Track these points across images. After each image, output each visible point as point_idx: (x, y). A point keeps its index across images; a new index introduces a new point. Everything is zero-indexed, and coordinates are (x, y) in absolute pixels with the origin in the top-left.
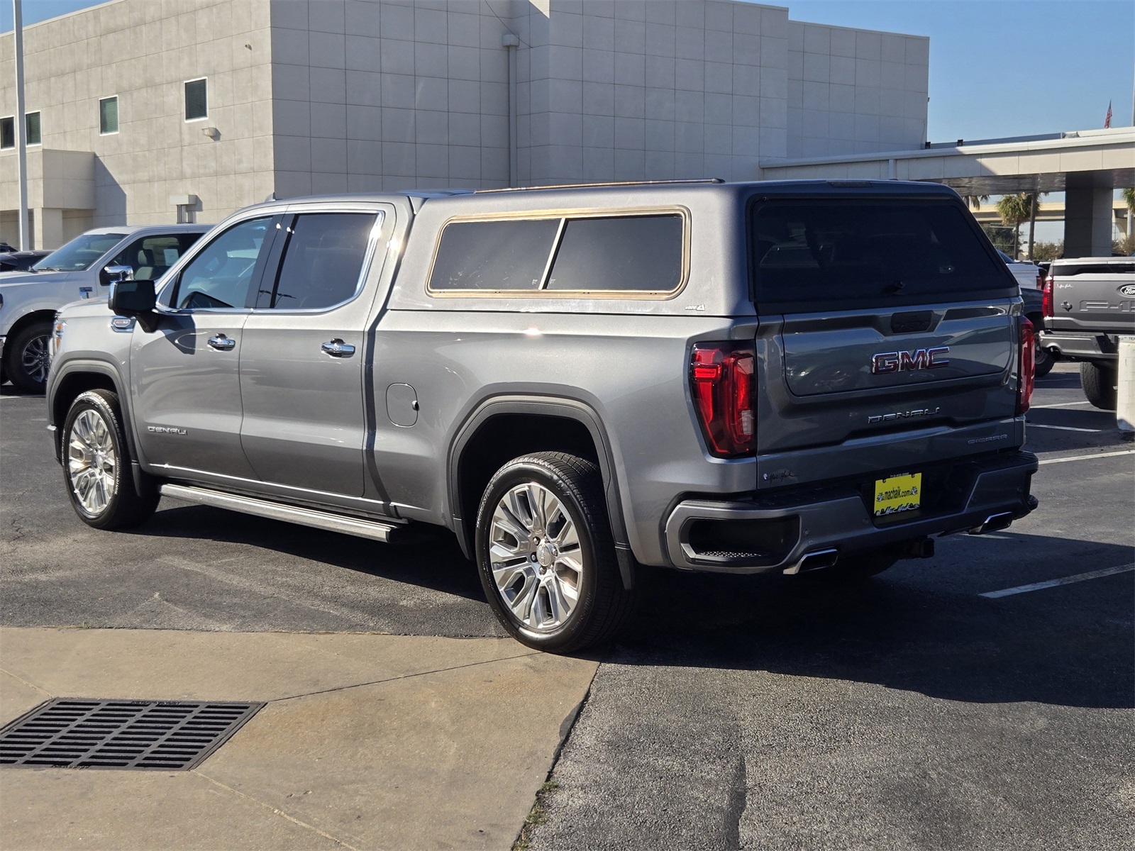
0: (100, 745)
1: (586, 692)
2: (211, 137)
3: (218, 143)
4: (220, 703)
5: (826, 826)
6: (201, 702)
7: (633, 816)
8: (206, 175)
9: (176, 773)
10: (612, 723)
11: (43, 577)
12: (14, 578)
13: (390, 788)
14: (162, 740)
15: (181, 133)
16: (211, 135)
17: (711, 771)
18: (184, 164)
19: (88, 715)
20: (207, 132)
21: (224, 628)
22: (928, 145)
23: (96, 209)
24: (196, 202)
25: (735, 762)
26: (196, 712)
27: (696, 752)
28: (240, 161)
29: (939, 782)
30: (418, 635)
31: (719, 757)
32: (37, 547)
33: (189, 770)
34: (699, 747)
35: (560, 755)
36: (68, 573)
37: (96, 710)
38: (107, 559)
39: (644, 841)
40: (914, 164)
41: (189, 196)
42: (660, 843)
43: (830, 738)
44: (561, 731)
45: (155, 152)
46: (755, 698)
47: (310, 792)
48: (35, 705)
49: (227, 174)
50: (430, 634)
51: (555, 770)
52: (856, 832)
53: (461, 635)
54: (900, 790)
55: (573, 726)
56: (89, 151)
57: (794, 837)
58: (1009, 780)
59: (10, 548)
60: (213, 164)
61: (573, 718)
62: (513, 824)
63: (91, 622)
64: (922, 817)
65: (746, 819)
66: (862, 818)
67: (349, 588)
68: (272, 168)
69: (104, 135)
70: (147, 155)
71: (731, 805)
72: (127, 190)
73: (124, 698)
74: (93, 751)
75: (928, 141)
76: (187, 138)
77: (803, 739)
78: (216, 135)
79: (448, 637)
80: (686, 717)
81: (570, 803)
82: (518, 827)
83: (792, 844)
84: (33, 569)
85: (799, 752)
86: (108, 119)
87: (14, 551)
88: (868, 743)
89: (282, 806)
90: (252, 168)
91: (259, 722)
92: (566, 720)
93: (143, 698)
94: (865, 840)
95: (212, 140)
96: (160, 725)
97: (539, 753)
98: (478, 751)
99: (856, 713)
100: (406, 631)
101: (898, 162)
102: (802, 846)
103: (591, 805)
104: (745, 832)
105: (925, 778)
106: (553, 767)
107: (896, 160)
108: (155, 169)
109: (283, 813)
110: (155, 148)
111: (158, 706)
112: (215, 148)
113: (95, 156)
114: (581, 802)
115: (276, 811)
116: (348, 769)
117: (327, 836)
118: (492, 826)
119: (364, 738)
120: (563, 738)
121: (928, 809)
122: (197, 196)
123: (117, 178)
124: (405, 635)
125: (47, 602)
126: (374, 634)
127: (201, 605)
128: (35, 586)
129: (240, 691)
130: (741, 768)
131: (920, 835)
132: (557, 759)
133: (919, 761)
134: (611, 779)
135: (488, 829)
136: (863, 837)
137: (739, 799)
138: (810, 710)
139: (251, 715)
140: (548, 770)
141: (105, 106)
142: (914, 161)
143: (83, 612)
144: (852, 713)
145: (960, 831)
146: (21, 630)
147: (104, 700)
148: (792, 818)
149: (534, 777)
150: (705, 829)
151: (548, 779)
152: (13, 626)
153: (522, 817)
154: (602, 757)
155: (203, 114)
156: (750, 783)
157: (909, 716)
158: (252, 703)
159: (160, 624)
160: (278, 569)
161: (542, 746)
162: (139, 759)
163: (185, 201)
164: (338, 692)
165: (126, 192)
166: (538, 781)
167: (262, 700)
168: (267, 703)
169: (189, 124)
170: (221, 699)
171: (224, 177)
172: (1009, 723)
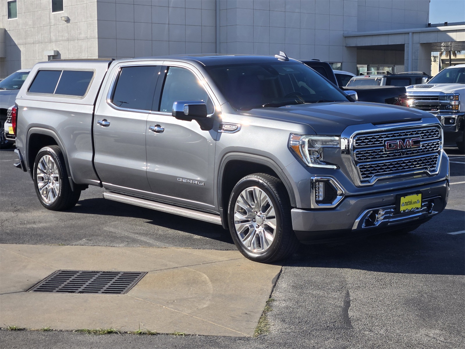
0: (85, 286)
1: (280, 270)
2: (66, 21)
3: (69, 24)
4: (128, 272)
5: (382, 312)
6: (121, 272)
7: (306, 309)
8: (63, 40)
9: (119, 295)
10: (293, 280)
11: (35, 226)
12: (22, 226)
13: (207, 300)
14: (109, 284)
15: (50, 19)
16: (66, 20)
17: (336, 295)
18: (52, 34)
19: (76, 276)
20: (63, 19)
21: (121, 245)
22: (429, 25)
23: (6, 58)
24: (58, 54)
25: (345, 292)
26: (120, 275)
27: (329, 289)
28: (80, 33)
29: (428, 298)
30: (204, 249)
31: (338, 290)
32: (27, 214)
33: (124, 294)
34: (330, 287)
35: (273, 290)
36: (45, 225)
37: (78, 274)
38: (60, 219)
39: (312, 316)
40: (422, 35)
41: (54, 51)
42: (318, 317)
43: (383, 284)
44: (272, 282)
45: (36, 28)
46: (352, 271)
47: (175, 301)
48: (52, 272)
49: (74, 40)
50: (209, 249)
51: (272, 295)
52: (395, 313)
53: (223, 249)
54: (412, 300)
55: (277, 281)
56: (2, 27)
57: (370, 315)
58: (456, 297)
59: (15, 215)
60: (67, 35)
61: (276, 278)
62: (259, 311)
63: (63, 243)
64: (421, 309)
65: (351, 309)
66: (397, 309)
67: (170, 231)
68: (97, 37)
69: (10, 19)
70: (32, 30)
71: (344, 305)
72: (21, 48)
73: (88, 270)
74: (82, 288)
75: (429, 23)
76: (53, 21)
77: (372, 285)
78: (68, 20)
79: (218, 250)
80: (324, 277)
81: (280, 305)
82: (261, 312)
83: (370, 317)
84: (29, 223)
85: (371, 289)
86: (12, 12)
87: (17, 216)
88: (399, 286)
89: (166, 305)
90: (87, 37)
91: (147, 278)
92: (274, 279)
93: (96, 270)
94: (398, 316)
95: (66, 23)
96: (107, 279)
97: (265, 289)
98: (240, 289)
99: (394, 276)
100: (199, 247)
101: (414, 34)
102: (373, 317)
103: (289, 306)
104: (350, 314)
105: (422, 297)
106: (271, 294)
107: (413, 33)
108: (37, 37)
109: (167, 307)
110: (36, 27)
111: (103, 273)
112: (67, 26)
113: (5, 31)
114: (284, 305)
115: (164, 307)
116: (189, 294)
117: (187, 314)
118: (250, 312)
119: (192, 284)
120: (274, 284)
121: (423, 307)
122: (58, 51)
123: (16, 42)
124: (199, 249)
125: (41, 236)
126: (186, 248)
127: (108, 237)
128: (33, 229)
129: (136, 268)
130: (348, 294)
131: (420, 314)
132: (272, 291)
133: (420, 291)
134: (296, 298)
135: (249, 312)
136: (397, 315)
137: (347, 304)
138: (375, 275)
139: (143, 276)
140: (270, 295)
141: (10, 5)
142: (422, 33)
143: (58, 239)
144: (392, 276)
145: (435, 313)
146: (35, 246)
147: (80, 271)
148: (369, 309)
149: (264, 297)
150: (335, 313)
151: (270, 297)
152: (30, 244)
153: (262, 309)
154: (291, 291)
155: (61, 9)
156: (351, 298)
157: (416, 277)
158: (142, 272)
159: (93, 244)
160: (137, 223)
161: (265, 287)
162: (102, 290)
163: (52, 54)
164: (176, 269)
165: (21, 49)
166: (267, 298)
167: (146, 271)
168: (148, 272)
169: (54, 14)
170: (129, 271)
171: (72, 41)
172: (457, 279)
